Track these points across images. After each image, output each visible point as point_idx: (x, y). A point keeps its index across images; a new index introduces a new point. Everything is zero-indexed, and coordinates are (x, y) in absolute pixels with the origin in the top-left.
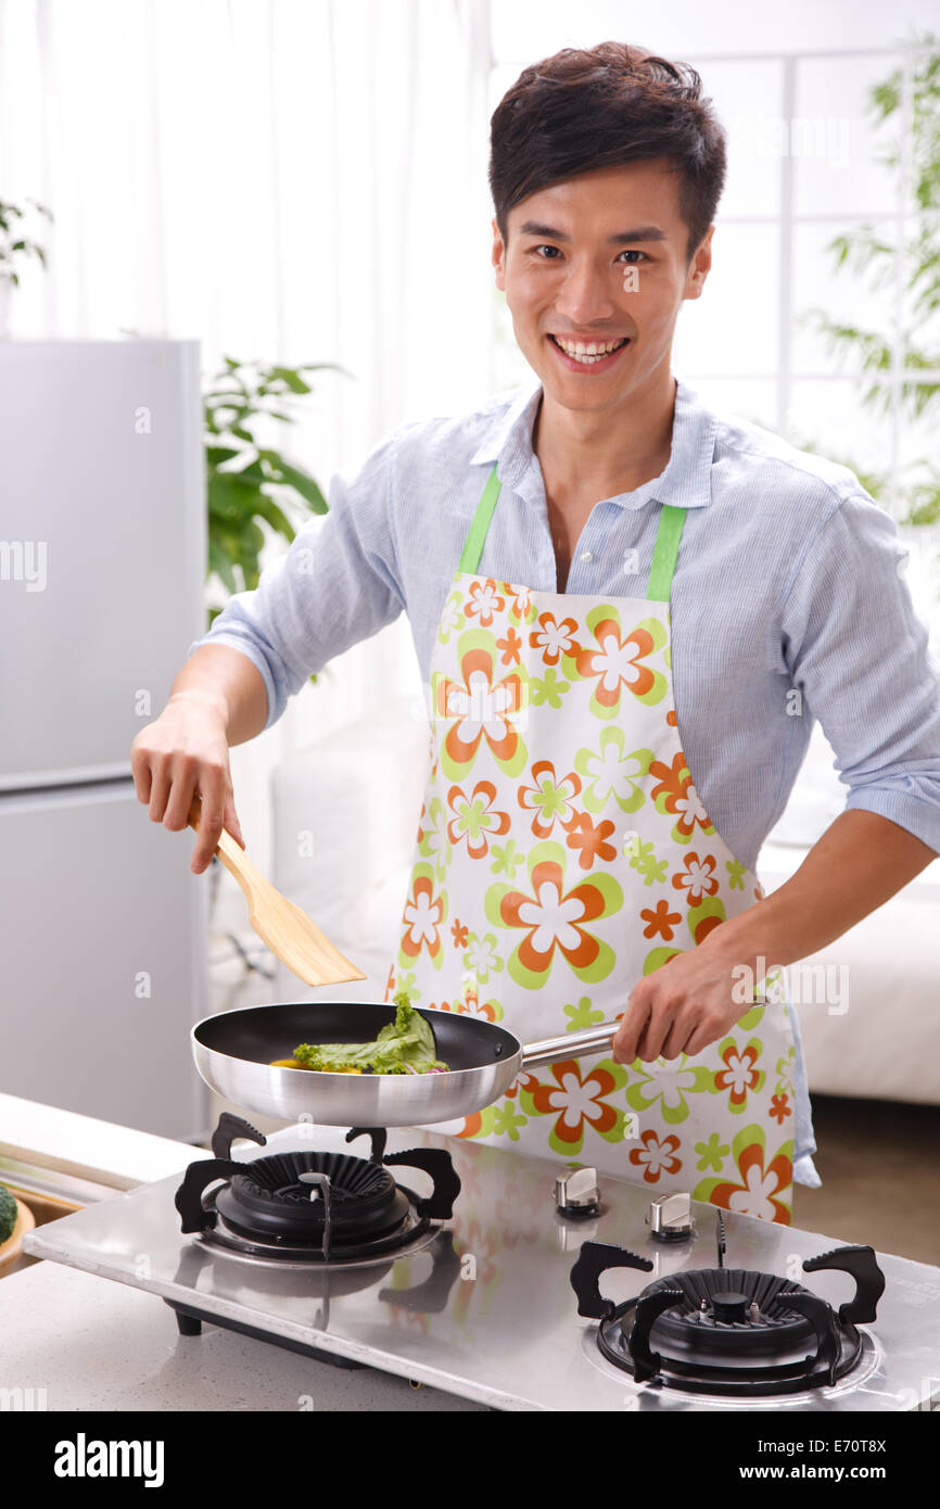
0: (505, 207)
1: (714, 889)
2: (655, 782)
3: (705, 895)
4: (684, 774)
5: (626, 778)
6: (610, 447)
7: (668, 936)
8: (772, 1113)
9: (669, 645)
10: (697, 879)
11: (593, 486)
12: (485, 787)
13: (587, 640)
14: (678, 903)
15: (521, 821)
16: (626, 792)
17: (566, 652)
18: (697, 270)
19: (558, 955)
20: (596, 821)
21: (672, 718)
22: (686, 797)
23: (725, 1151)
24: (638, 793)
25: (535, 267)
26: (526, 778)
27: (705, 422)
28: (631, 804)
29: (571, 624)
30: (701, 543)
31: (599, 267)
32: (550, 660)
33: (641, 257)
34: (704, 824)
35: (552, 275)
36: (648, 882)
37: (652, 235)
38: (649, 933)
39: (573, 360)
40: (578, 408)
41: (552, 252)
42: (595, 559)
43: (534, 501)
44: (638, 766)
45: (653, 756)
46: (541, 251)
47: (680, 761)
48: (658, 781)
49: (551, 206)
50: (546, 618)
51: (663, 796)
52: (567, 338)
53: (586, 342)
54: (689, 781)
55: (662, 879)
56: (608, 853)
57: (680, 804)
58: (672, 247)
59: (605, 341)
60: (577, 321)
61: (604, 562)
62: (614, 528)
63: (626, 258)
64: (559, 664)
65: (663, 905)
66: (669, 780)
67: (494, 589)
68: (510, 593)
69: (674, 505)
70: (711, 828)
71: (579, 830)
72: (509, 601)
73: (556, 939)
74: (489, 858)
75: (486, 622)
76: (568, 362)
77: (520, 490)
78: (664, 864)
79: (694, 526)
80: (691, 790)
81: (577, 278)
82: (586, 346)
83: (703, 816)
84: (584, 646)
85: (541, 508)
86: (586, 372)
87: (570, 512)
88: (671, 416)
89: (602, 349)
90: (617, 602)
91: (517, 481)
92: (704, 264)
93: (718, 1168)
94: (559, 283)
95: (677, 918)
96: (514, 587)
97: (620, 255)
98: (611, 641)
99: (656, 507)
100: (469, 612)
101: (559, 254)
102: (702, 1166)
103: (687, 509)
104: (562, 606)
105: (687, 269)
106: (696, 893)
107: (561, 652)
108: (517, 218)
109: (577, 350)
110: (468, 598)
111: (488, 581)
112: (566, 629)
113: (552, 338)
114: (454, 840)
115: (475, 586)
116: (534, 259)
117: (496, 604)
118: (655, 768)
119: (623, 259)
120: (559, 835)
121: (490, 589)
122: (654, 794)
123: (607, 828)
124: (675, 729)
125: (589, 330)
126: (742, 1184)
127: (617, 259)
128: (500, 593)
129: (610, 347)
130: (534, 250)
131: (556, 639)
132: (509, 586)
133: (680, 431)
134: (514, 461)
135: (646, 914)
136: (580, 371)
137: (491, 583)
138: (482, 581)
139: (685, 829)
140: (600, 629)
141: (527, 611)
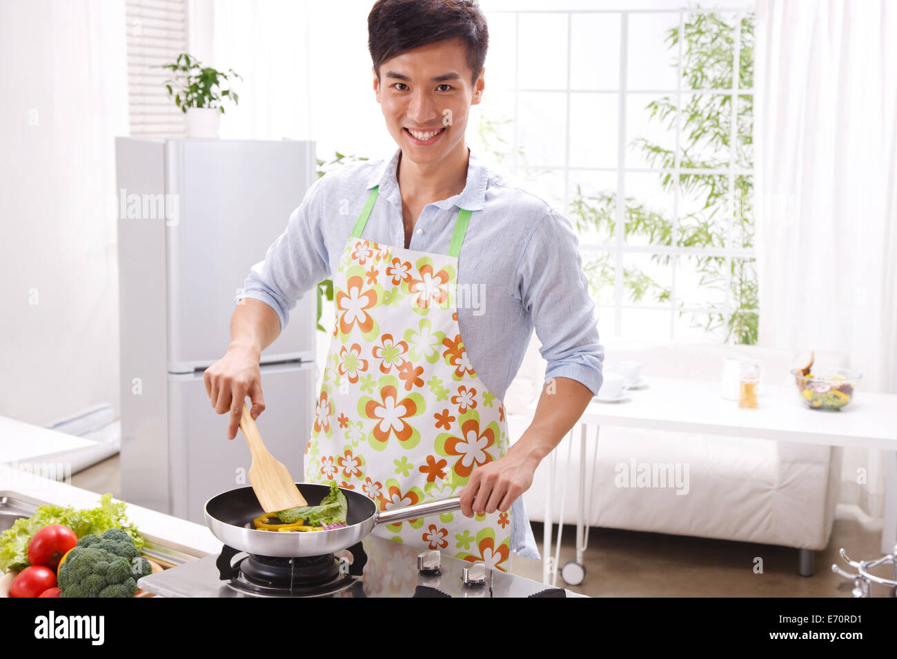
0: (377, 64)
1: (474, 405)
2: (446, 348)
3: (469, 408)
4: (460, 346)
5: (431, 345)
6: (434, 180)
7: (448, 427)
8: (499, 522)
9: (456, 278)
10: (465, 399)
11: (426, 198)
12: (356, 347)
13: (415, 274)
14: (454, 411)
15: (374, 364)
16: (431, 353)
17: (404, 279)
18: (478, 90)
19: (392, 434)
20: (415, 366)
21: (455, 316)
22: (461, 358)
23: (472, 539)
24: (436, 353)
25: (395, 95)
26: (378, 342)
27: (483, 170)
28: (433, 359)
29: (409, 265)
30: (479, 229)
31: (428, 93)
32: (395, 282)
33: (448, 88)
34: (471, 372)
35: (404, 98)
36: (439, 399)
37: (453, 77)
38: (438, 426)
39: (417, 139)
40: (419, 162)
41: (403, 87)
42: (424, 233)
43: (396, 205)
44: (436, 340)
45: (445, 335)
46: (397, 86)
47: (458, 339)
48: (447, 348)
49: (400, 64)
50: (396, 261)
51: (449, 356)
52: (413, 130)
53: (424, 131)
54: (464, 349)
55: (446, 399)
56: (420, 383)
57: (457, 361)
58: (464, 81)
59: (433, 130)
60: (418, 122)
61: (428, 236)
62: (434, 218)
63: (441, 88)
64: (400, 285)
65: (446, 412)
66: (453, 348)
67: (368, 246)
68: (377, 248)
69: (466, 209)
70: (474, 375)
71: (405, 371)
72: (375, 252)
73: (391, 426)
74: (359, 383)
75: (362, 263)
76: (415, 141)
77: (390, 199)
78: (448, 391)
79: (474, 220)
80: (464, 355)
81: (417, 100)
82: (424, 133)
83: (470, 368)
84: (414, 277)
85: (400, 208)
86: (424, 145)
87: (413, 209)
88: (467, 165)
89: (432, 134)
90: (433, 256)
91: (389, 194)
92: (481, 87)
93: (468, 547)
94: (408, 102)
95: (453, 419)
96: (379, 246)
97: (437, 87)
98: (427, 276)
99: (457, 209)
100: (354, 257)
101: (407, 88)
102: (458, 546)
103: (472, 211)
104: (405, 255)
105: (473, 91)
106: (463, 407)
107: (402, 279)
108: (384, 69)
109: (419, 135)
110: (354, 250)
111: (366, 242)
112: (406, 267)
113: (406, 130)
114: (342, 373)
115: (359, 244)
116: (394, 91)
117: (368, 253)
118: (446, 342)
119: (439, 89)
120: (395, 373)
121: (366, 246)
122: (445, 355)
123: (420, 370)
124: (457, 322)
125: (425, 126)
126: (481, 557)
127: (436, 90)
128: (371, 247)
129: (436, 133)
130: (394, 85)
131: (400, 272)
132: (377, 245)
133: (470, 172)
134: (387, 185)
135: (437, 416)
136: (420, 144)
137: (367, 243)
138: (362, 241)
139: (459, 374)
140: (423, 269)
141: (385, 257)
